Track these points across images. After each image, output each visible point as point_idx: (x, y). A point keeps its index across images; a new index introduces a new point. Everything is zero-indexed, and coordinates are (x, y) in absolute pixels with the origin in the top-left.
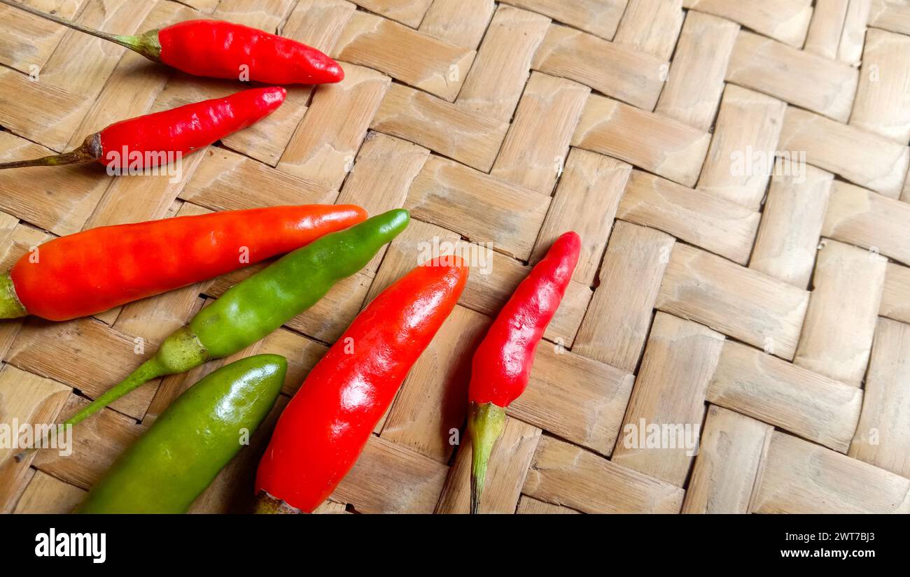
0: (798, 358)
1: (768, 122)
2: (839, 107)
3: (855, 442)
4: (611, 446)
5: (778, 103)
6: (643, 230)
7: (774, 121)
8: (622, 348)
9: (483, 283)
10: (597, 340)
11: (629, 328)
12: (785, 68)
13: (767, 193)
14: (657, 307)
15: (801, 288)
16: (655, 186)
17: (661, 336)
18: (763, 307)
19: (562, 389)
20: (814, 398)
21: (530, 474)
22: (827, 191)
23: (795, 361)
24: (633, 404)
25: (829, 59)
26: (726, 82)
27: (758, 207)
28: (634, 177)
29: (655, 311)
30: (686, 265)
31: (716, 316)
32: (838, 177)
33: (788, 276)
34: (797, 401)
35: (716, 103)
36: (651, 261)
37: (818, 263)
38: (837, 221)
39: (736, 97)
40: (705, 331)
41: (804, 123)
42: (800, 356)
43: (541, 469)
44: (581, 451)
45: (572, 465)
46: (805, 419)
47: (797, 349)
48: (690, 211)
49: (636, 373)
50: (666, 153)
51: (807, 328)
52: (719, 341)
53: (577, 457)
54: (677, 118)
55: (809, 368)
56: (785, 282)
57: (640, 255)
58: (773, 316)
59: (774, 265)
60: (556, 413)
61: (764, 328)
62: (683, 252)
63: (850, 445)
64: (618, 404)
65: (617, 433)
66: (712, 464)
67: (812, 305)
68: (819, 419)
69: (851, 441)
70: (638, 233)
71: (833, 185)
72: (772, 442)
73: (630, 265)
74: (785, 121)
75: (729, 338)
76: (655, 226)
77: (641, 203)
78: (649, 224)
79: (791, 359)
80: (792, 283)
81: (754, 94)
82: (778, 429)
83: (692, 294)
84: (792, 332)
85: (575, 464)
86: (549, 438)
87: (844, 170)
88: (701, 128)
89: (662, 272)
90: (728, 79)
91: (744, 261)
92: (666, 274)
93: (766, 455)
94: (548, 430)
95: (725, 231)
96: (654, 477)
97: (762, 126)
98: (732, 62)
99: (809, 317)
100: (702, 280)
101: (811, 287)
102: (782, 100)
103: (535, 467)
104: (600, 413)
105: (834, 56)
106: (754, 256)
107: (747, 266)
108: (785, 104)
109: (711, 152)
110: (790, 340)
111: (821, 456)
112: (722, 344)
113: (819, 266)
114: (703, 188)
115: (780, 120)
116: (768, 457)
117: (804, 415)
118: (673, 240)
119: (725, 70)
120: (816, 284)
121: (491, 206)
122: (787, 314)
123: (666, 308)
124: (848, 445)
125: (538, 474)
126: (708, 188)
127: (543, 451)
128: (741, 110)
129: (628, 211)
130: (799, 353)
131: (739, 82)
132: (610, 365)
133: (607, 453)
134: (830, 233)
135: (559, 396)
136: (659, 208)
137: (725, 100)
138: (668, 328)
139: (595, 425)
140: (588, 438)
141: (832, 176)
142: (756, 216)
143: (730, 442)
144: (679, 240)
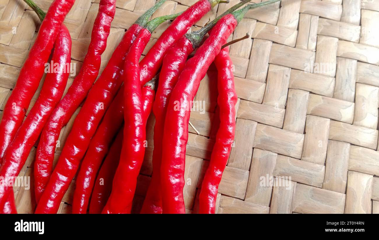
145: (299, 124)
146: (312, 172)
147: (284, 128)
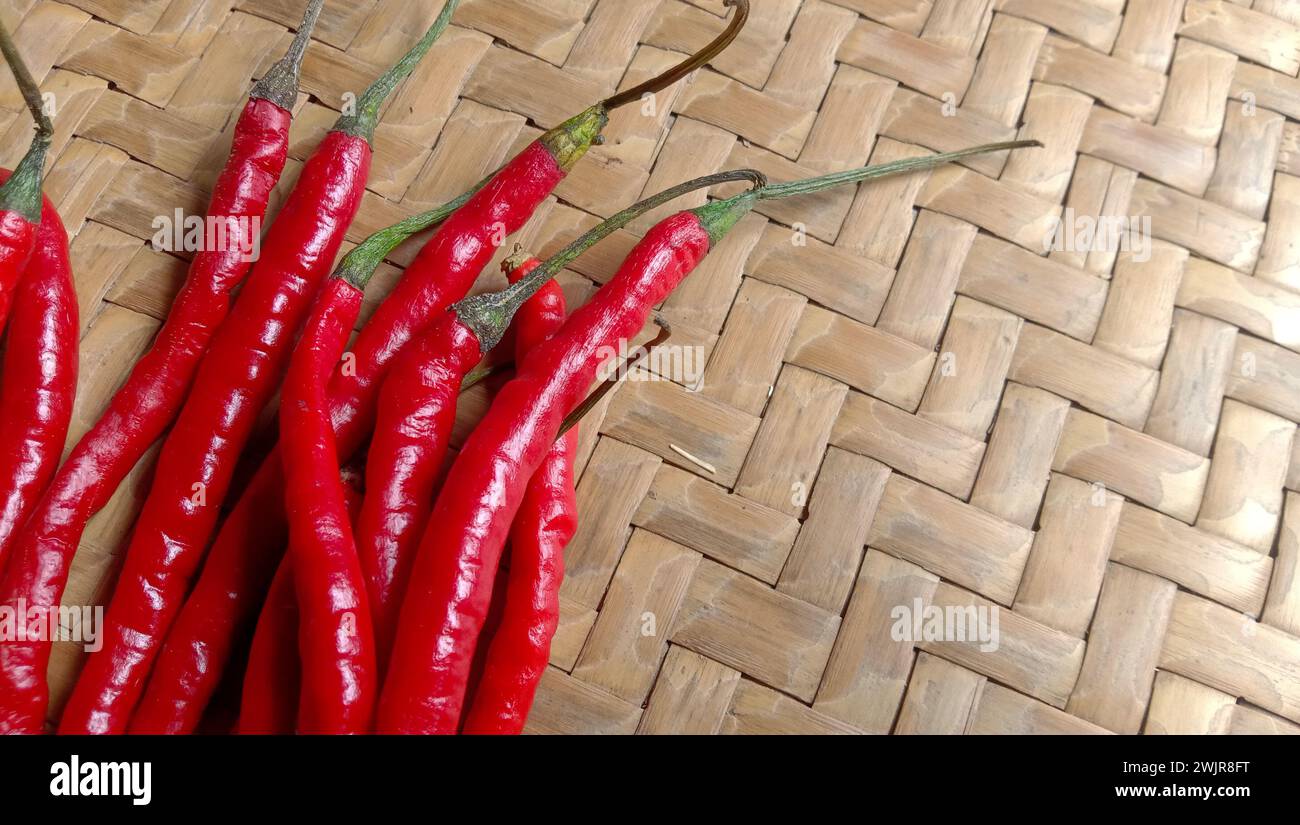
0: (1017, 604)
1: (1001, 340)
2: (1084, 324)
3: (1074, 697)
4: (813, 692)
5: (1015, 318)
6: (858, 458)
7: (1007, 340)
8: (829, 588)
9: (684, 512)
10: (803, 578)
11: (838, 566)
12: (1024, 278)
13: (994, 421)
14: (868, 543)
15: (1027, 528)
16: (872, 410)
17: (871, 575)
18: (983, 548)
19: (764, 630)
20: (1031, 648)
21: (727, 719)
22: (1062, 420)
23: (1014, 607)
24: (837, 649)
25: (1077, 268)
26: (957, 294)
27: (984, 435)
28: (851, 399)
29: (866, 548)
30: (902, 499)
31: (932, 557)
32: (1075, 404)
33: (1012, 514)
34: (1012, 651)
35: (945, 318)
36: (864, 492)
37: (1046, 501)
38: (1070, 454)
39: (968, 310)
40: (918, 572)
41: (1042, 342)
42: (1020, 602)
43: (739, 714)
44: (782, 697)
45: (771, 712)
46: (1021, 670)
47: (1017, 594)
48: (908, 439)
49: (843, 615)
50: (886, 374)
51: (1029, 572)
52: (933, 583)
53: (776, 703)
54: (899, 334)
55: (1029, 616)
56: (1008, 520)
57: (852, 486)
58: (992, 557)
59: (997, 500)
60: (757, 656)
61: (982, 570)
62: (900, 484)
63: (1069, 700)
64: (821, 648)
65: (820, 679)
66: (918, 714)
67: (1036, 546)
68: (1036, 671)
69: (1070, 696)
70: (852, 462)
71: (1069, 413)
72: (984, 693)
73: (842, 497)
74: (1020, 340)
75: (943, 579)
76: (870, 454)
77: (855, 429)
78: (865, 452)
79: (1010, 605)
80: (1017, 522)
81: (987, 309)
82: (990, 679)
83: (906, 530)
84: (1014, 575)
85: (774, 710)
86: (748, 681)
87: (1083, 396)
88: (926, 346)
89: (874, 507)
90: (960, 290)
91: (965, 495)
92: (879, 507)
93: (976, 708)
94: (747, 673)
95: (946, 462)
96: (856, 726)
97: (994, 344)
98: (966, 271)
99: (1032, 560)
100: (916, 516)
101: (1036, 527)
102: (1019, 315)
103: (732, 712)
104: (803, 657)
105: (1082, 264)
106: (976, 491)
107: (967, 501)
108: (1022, 320)
109: (935, 374)
110: (1010, 584)
111: (1036, 711)
112: (935, 586)
113: (1048, 503)
114: (924, 413)
115: (1015, 339)
116: (979, 709)
117: (1020, 666)
118: (889, 470)
119: (957, 280)
120: (1043, 524)
121: (695, 426)
122: (1008, 555)
123: (878, 545)
124: (1066, 701)
125: (735, 720)
126: (931, 414)
127: (742, 696)
128: (971, 326)
129: (843, 437)
130: (1017, 599)
131: (971, 295)
132: (816, 605)
133: (808, 700)
134: (1063, 467)
135: (760, 637)
136: (876, 436)
137: (955, 314)
138: (881, 568)
139: (797, 669)
140: (789, 683)
141: (1069, 403)
142: (981, 445)
143: (939, 693)
144: (895, 471)
145: (1024, 495)
146: (1040, 654)
147: (972, 500)
